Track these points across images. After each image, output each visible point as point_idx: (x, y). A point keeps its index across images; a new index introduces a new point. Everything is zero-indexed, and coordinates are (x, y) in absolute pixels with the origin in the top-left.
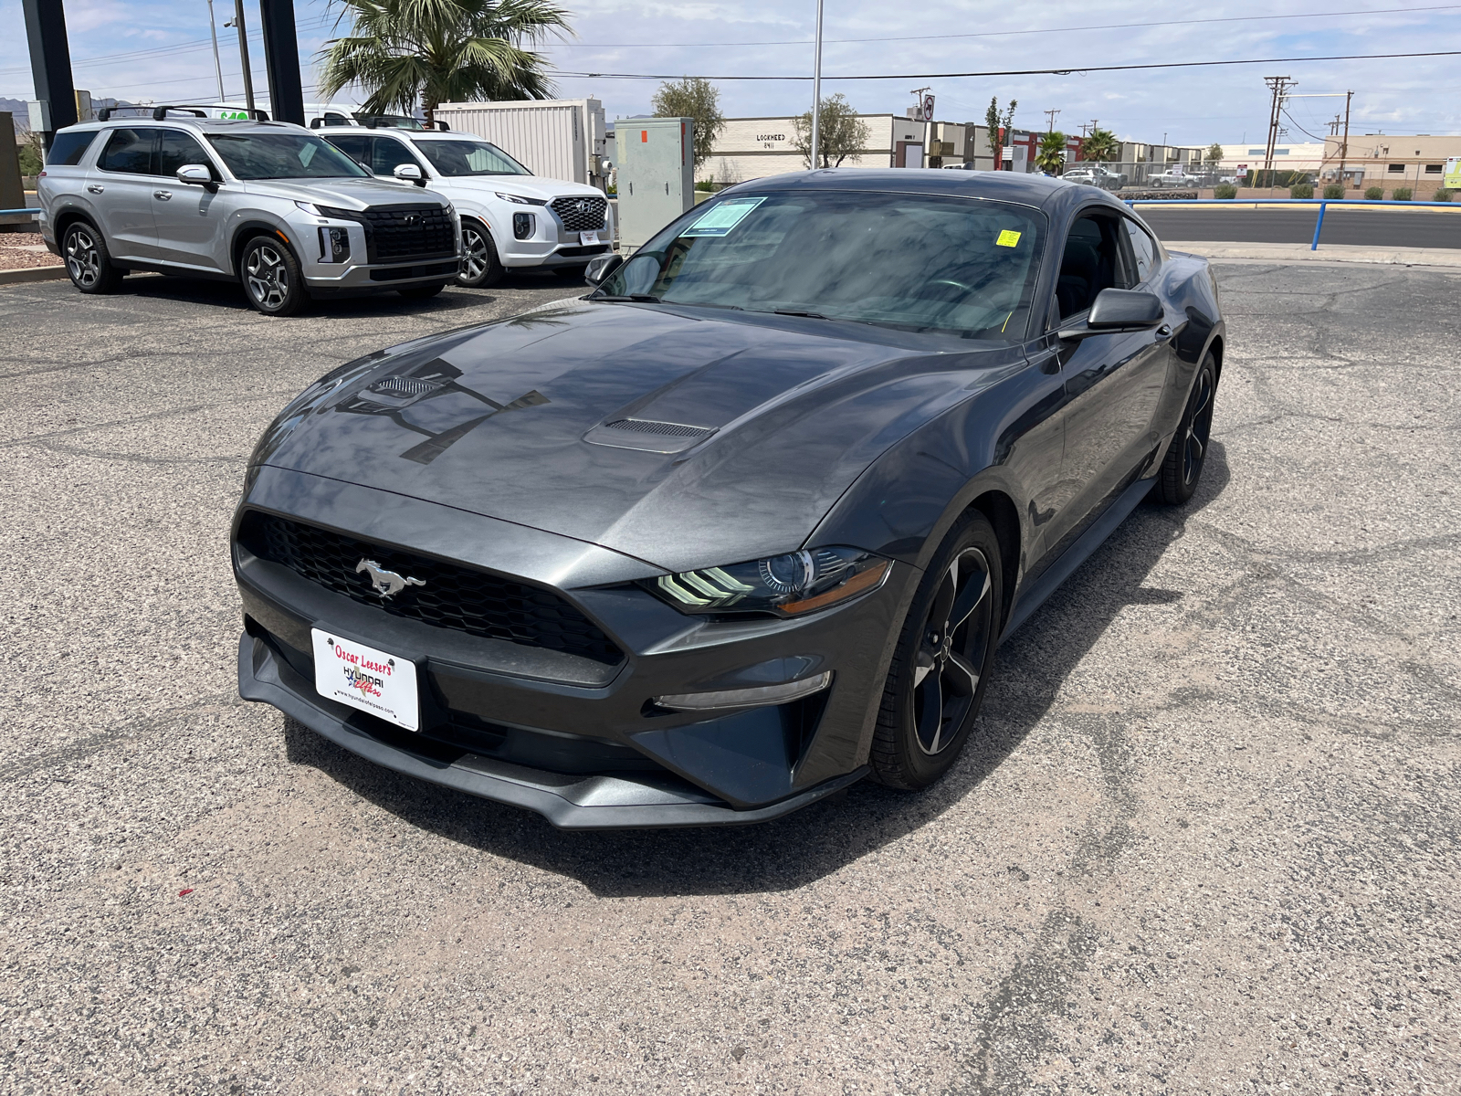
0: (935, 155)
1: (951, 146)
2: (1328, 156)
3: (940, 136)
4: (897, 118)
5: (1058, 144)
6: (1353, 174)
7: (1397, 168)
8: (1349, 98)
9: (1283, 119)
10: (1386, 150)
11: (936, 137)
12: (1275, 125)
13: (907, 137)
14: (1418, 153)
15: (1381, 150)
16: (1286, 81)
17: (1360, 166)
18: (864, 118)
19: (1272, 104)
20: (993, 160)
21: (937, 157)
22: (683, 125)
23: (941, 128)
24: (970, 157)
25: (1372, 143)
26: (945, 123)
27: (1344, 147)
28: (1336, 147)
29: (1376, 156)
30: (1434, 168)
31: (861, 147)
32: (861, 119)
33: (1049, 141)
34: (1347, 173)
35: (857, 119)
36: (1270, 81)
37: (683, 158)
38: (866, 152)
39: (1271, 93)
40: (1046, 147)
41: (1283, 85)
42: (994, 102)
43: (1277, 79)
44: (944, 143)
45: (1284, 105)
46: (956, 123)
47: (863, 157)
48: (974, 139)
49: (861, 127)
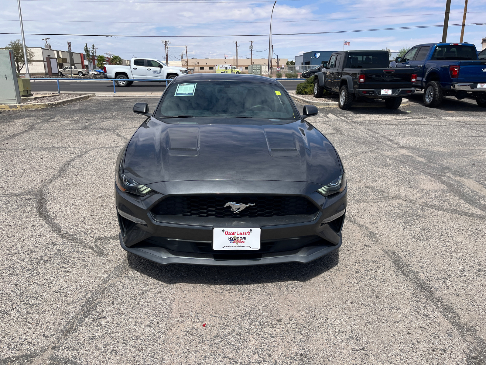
0: (60, 62)
1: (66, 59)
2: (183, 65)
3: (61, 56)
4: (43, 49)
5: (103, 59)
6: (191, 70)
7: (202, 68)
8: (186, 48)
9: (169, 53)
10: (198, 63)
11: (59, 56)
12: (167, 56)
13: (48, 56)
14: (206, 64)
15: (197, 63)
16: (168, 42)
17: (192, 68)
18: (31, 49)
19: (165, 49)
20: (81, 65)
21: (61, 63)
22: (10, 52)
23: (60, 53)
24: (73, 63)
25: (194, 61)
26: (62, 51)
27: (187, 62)
28: (185, 62)
29: (196, 65)
30: (211, 68)
31: (31, 59)
32: (29, 49)
33: (100, 58)
34: (189, 70)
35: (28, 49)
36: (163, 42)
37: (12, 65)
38: (34, 61)
39: (164, 45)
40: (99, 60)
41: (167, 43)
42: (86, 45)
43: (165, 41)
44: (62, 58)
45: (168, 49)
46: (65, 51)
47: (33, 63)
48: (73, 57)
49: (30, 52)
